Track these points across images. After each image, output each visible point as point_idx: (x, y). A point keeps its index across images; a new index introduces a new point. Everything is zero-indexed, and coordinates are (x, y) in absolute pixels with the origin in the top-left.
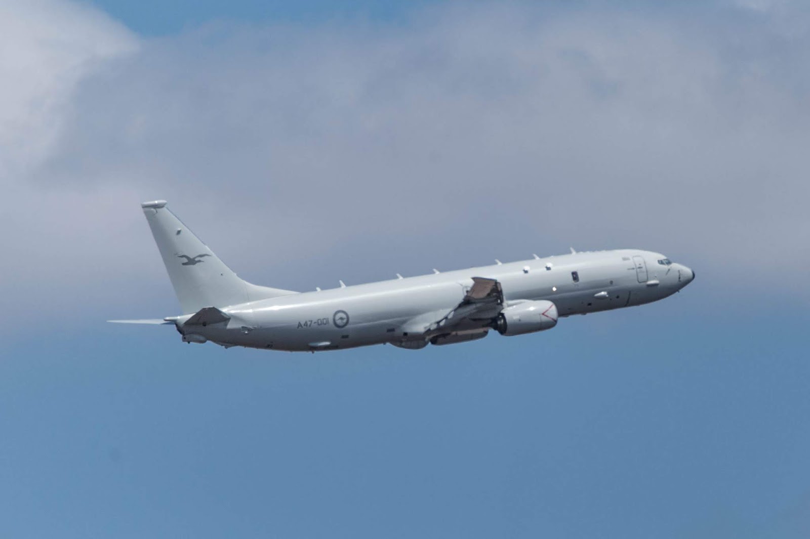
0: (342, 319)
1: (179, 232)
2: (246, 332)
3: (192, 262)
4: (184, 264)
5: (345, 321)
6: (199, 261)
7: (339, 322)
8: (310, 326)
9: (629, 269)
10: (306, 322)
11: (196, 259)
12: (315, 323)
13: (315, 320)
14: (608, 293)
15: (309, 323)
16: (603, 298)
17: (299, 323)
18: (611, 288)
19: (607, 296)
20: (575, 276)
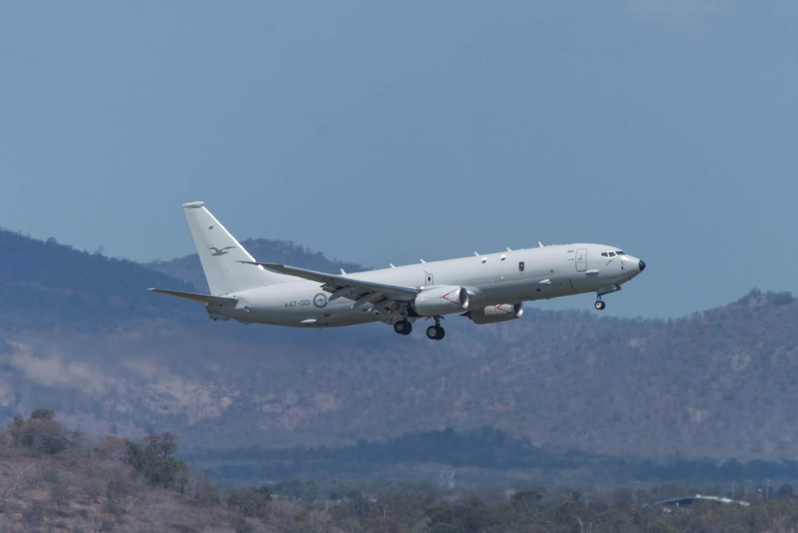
0: (321, 300)
1: (211, 228)
2: (248, 311)
3: (219, 253)
4: (213, 255)
5: (323, 303)
6: (225, 253)
7: (319, 303)
8: (294, 306)
9: (569, 260)
10: (291, 303)
11: (224, 251)
12: (298, 304)
13: (298, 301)
14: (550, 280)
15: (293, 304)
16: (545, 284)
17: (286, 304)
18: (553, 276)
19: (550, 283)
20: (522, 266)
